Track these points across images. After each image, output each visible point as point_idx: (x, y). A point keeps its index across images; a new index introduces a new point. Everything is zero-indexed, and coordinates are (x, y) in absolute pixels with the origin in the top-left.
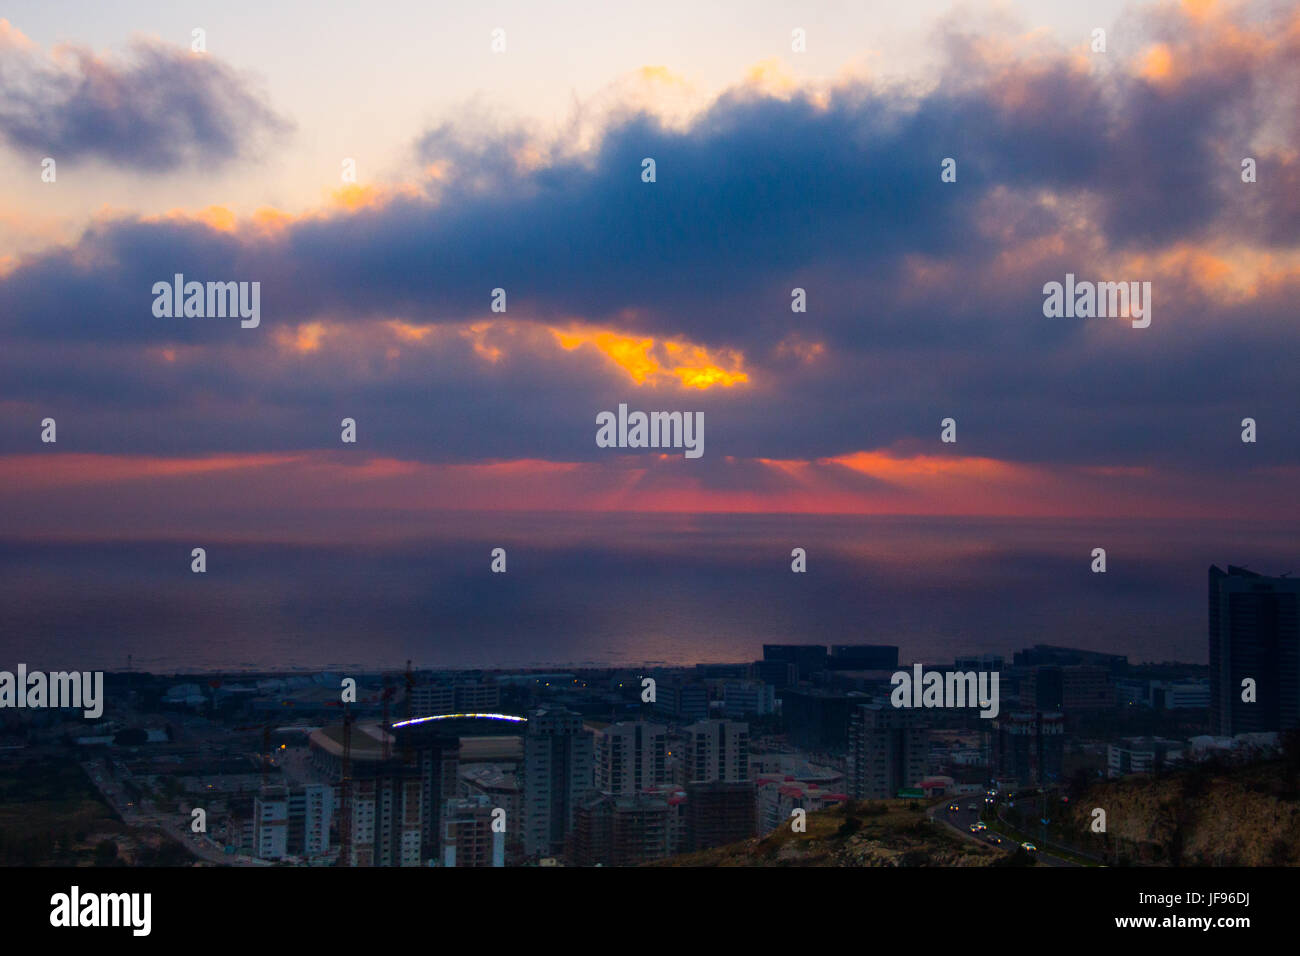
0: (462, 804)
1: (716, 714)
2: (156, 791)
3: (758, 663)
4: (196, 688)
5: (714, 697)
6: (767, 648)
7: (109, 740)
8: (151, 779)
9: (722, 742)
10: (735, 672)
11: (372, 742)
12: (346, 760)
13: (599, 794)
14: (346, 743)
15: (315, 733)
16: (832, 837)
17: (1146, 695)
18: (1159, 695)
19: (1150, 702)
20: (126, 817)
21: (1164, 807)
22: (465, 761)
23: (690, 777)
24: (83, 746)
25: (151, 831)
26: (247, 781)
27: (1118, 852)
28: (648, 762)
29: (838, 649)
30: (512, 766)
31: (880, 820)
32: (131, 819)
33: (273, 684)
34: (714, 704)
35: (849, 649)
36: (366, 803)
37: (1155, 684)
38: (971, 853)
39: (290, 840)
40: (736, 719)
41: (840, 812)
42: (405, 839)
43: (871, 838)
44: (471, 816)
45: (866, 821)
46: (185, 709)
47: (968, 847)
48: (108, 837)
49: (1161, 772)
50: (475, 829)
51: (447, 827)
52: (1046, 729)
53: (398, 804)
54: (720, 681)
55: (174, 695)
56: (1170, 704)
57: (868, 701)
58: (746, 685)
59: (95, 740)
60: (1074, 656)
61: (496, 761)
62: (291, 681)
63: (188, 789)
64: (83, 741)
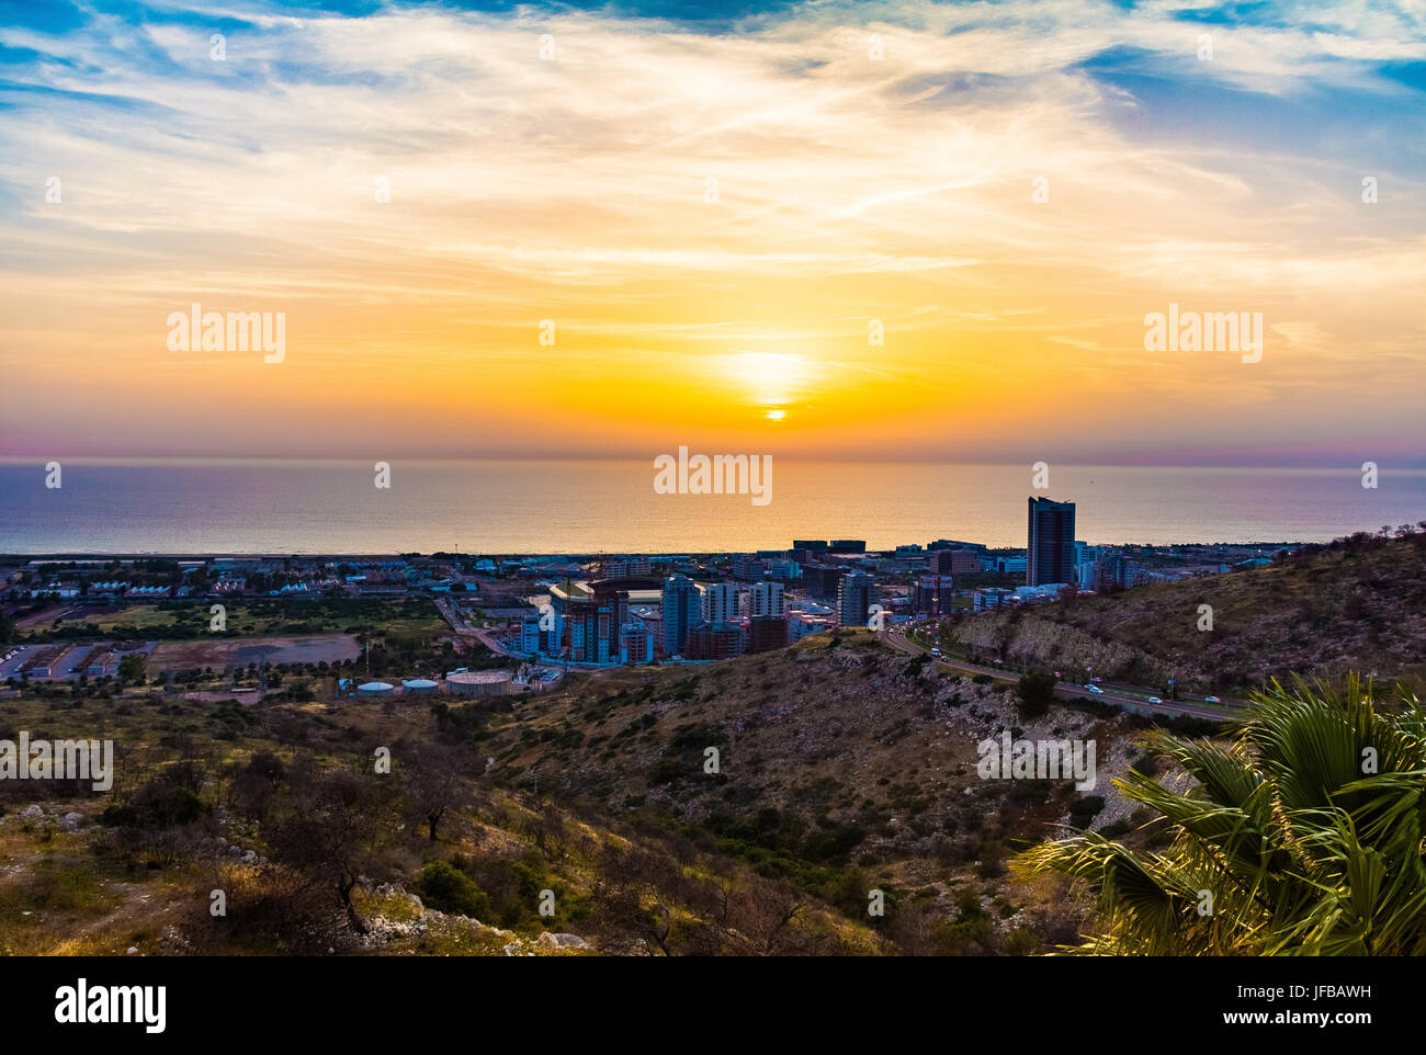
0: (630, 627)
1: (767, 578)
2: (471, 616)
3: (791, 550)
4: (491, 562)
5: (766, 569)
6: (795, 542)
7: (447, 589)
8: (469, 610)
9: (770, 594)
10: (778, 554)
11: (582, 593)
12: (567, 601)
13: (703, 622)
14: (568, 593)
15: (554, 588)
16: (826, 648)
17: (995, 566)
18: (1002, 565)
19: (997, 569)
20: (457, 630)
21: (999, 629)
22: (631, 604)
23: (752, 613)
24: (435, 592)
25: (469, 637)
26: (518, 612)
27: (975, 653)
28: (730, 605)
29: (833, 542)
30: (657, 607)
31: (852, 638)
32: (459, 630)
33: (531, 560)
34: (767, 572)
35: (839, 542)
36: (579, 626)
37: (1000, 559)
38: (899, 656)
39: (540, 644)
40: (778, 581)
41: (830, 635)
42: (600, 645)
43: (847, 648)
44: (635, 633)
45: (845, 639)
46: (485, 573)
47: (897, 652)
48: (449, 639)
49: (1000, 608)
50: (637, 640)
51: (622, 639)
52: (942, 586)
53: (596, 625)
54: (769, 560)
55: (479, 566)
56: (1007, 570)
57: (849, 571)
58: (785, 562)
59: (441, 589)
60: (959, 545)
61: (648, 603)
62: (540, 559)
63: (488, 616)
64: (435, 589)
